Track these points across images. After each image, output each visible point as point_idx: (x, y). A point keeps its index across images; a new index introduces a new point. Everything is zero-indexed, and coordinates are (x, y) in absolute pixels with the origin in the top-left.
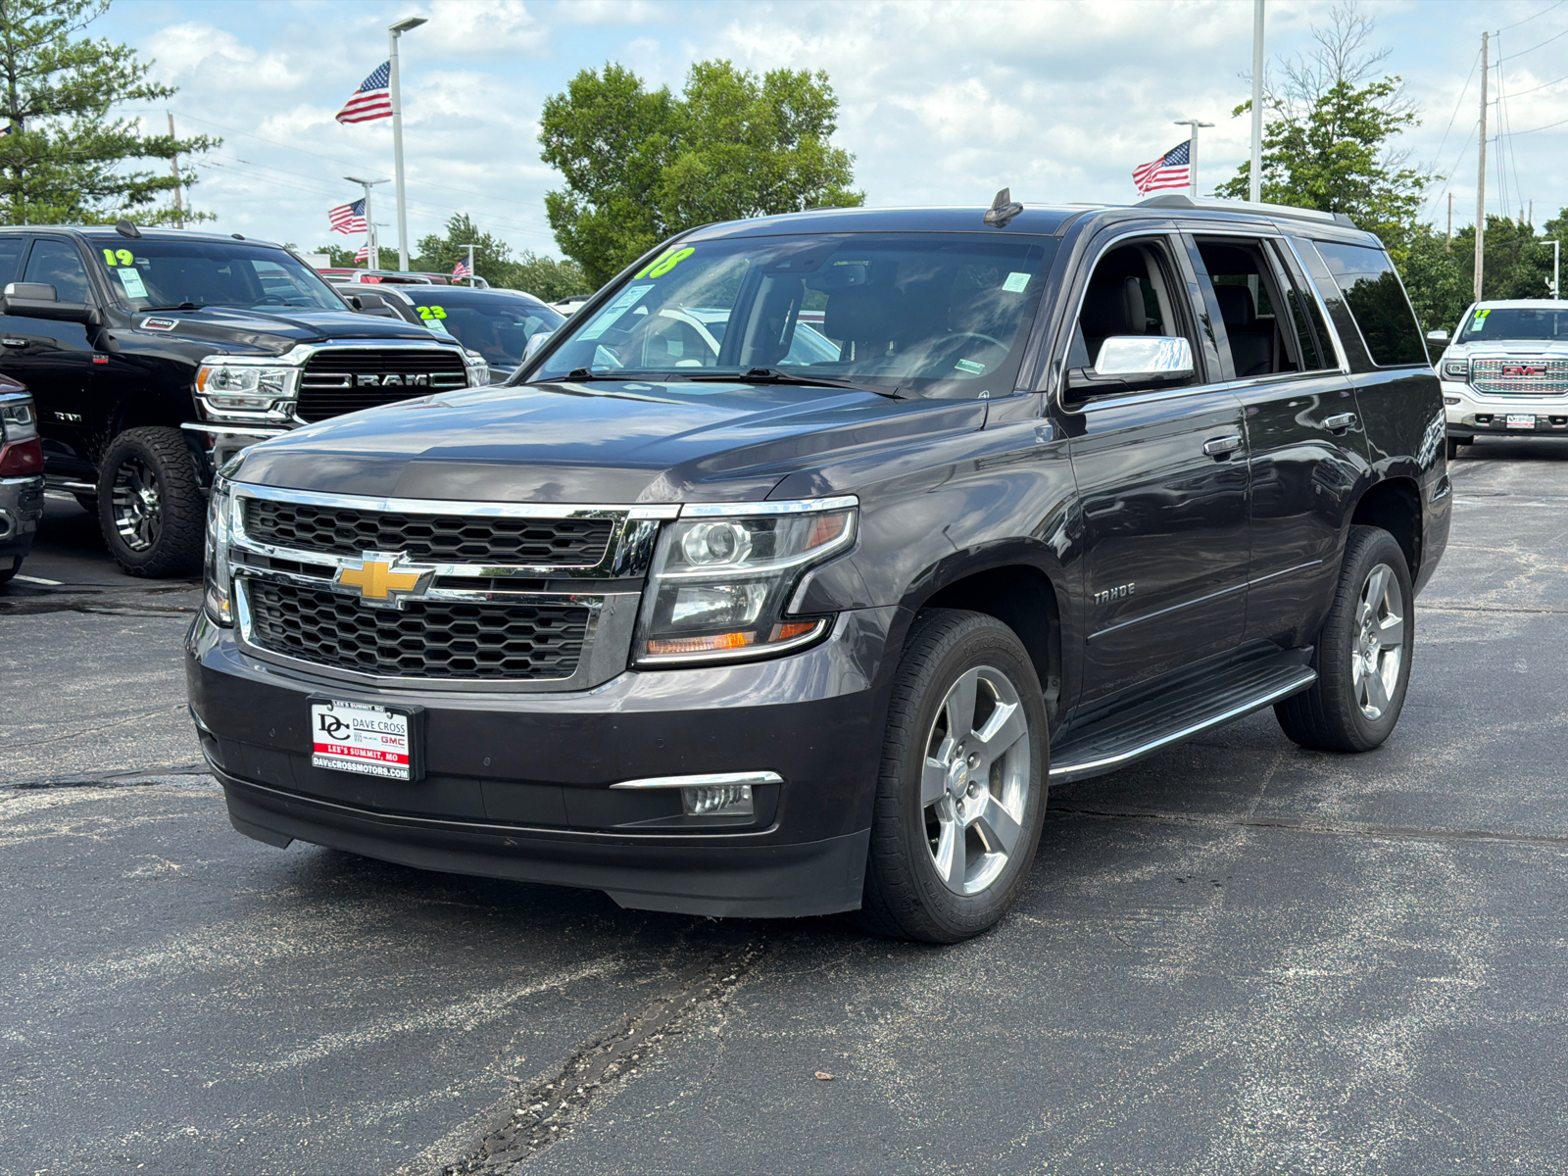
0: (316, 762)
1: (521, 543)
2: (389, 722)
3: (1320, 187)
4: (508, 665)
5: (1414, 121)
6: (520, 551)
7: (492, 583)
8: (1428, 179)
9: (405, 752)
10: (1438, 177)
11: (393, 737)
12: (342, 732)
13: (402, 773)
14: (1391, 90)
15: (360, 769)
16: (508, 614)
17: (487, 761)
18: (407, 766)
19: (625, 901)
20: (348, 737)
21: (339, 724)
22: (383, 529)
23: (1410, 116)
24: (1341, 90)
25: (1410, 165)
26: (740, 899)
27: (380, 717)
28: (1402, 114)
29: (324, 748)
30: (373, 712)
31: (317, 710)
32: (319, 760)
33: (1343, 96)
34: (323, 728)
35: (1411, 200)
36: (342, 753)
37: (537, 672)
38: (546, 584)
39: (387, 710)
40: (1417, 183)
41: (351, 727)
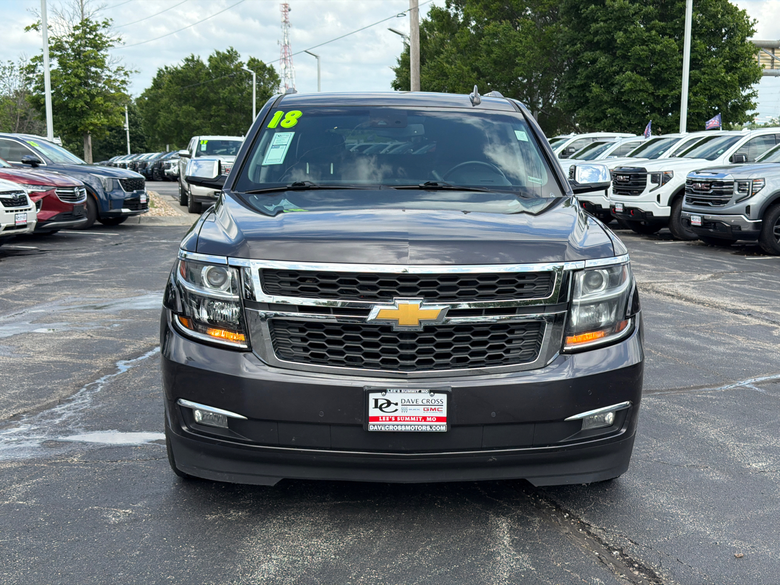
0: (371, 428)
1: (497, 287)
2: (431, 398)
3: (81, 73)
4: (490, 357)
5: (121, 42)
6: (496, 292)
7: (484, 311)
8: (131, 72)
9: (444, 414)
10: (136, 71)
11: (433, 407)
12: (392, 407)
13: (442, 427)
14: (109, 25)
15: (408, 428)
16: (491, 329)
17: (493, 414)
18: (445, 423)
19: (537, 483)
20: (396, 410)
21: (389, 403)
22: (402, 284)
23: (120, 39)
24: (85, 23)
25: (121, 64)
26: (600, 471)
27: (425, 396)
28: (115, 38)
29: (376, 419)
30: (420, 394)
31: (372, 397)
32: (373, 427)
33: (87, 25)
34: (376, 406)
35: (123, 82)
36: (390, 420)
37: (507, 361)
38: (517, 310)
39: (430, 392)
40: (126, 74)
41: (400, 404)
